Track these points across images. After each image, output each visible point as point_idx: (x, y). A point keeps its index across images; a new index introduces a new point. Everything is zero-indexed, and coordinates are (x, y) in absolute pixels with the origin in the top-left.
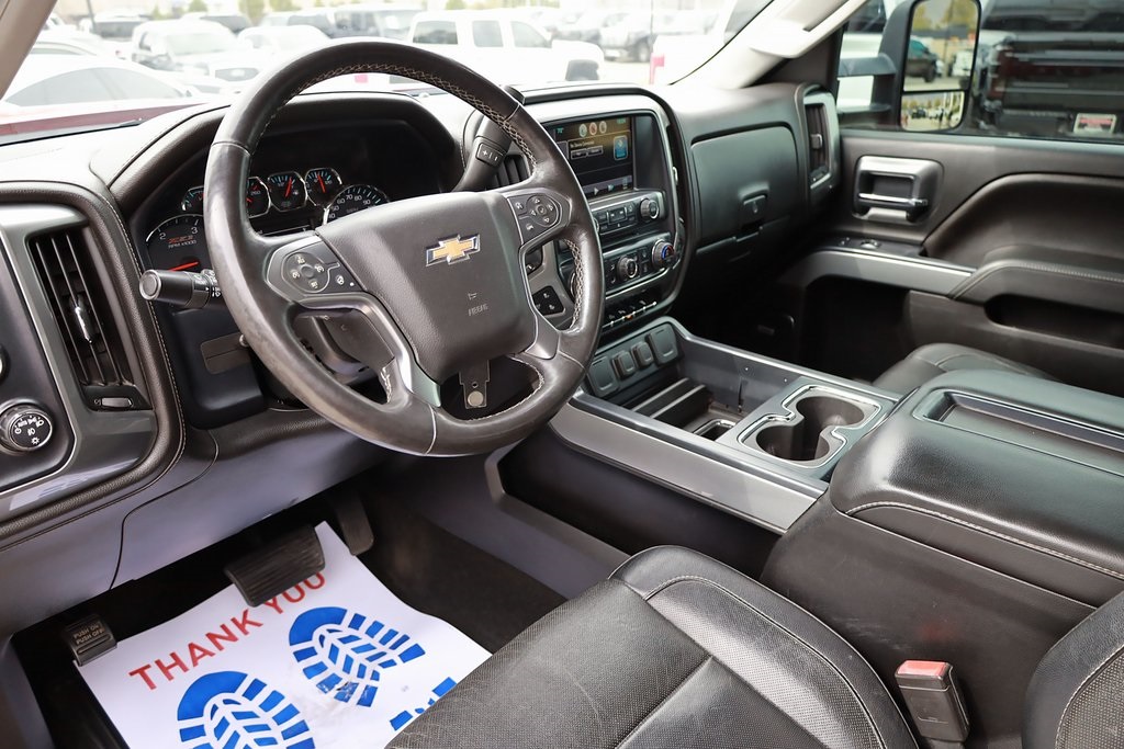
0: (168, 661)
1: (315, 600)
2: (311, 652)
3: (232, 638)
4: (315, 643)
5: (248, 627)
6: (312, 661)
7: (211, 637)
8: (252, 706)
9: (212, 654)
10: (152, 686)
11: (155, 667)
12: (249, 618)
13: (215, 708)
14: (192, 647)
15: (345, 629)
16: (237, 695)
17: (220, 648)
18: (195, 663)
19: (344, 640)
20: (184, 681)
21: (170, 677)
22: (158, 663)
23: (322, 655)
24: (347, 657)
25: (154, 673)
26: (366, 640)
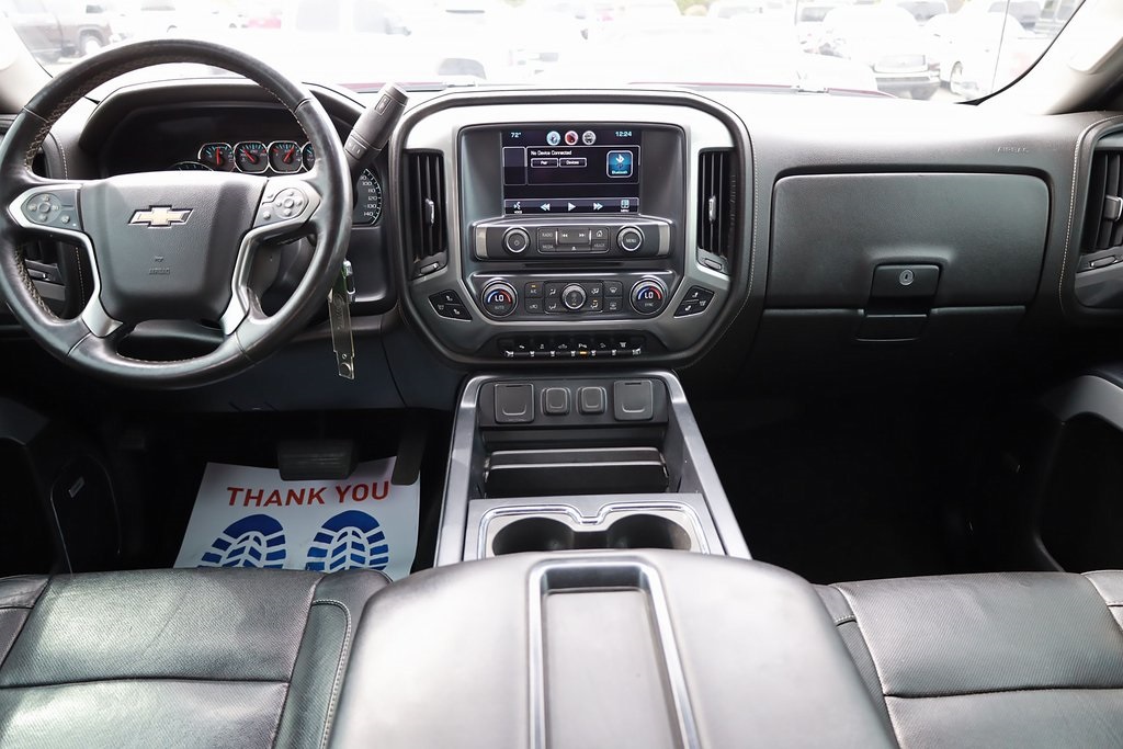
0: (255, 493)
1: (368, 507)
2: (328, 539)
3: (300, 501)
4: (336, 535)
5: (315, 500)
6: (322, 546)
7: (291, 493)
9: (280, 504)
10: (232, 503)
11: (246, 491)
12: (321, 495)
13: (247, 538)
14: (276, 493)
15: (363, 538)
16: (264, 539)
17: (288, 503)
18: (266, 505)
19: (355, 545)
20: (253, 510)
21: (246, 504)
22: (249, 491)
23: (330, 547)
24: (344, 558)
25: (241, 497)
26: (366, 554)
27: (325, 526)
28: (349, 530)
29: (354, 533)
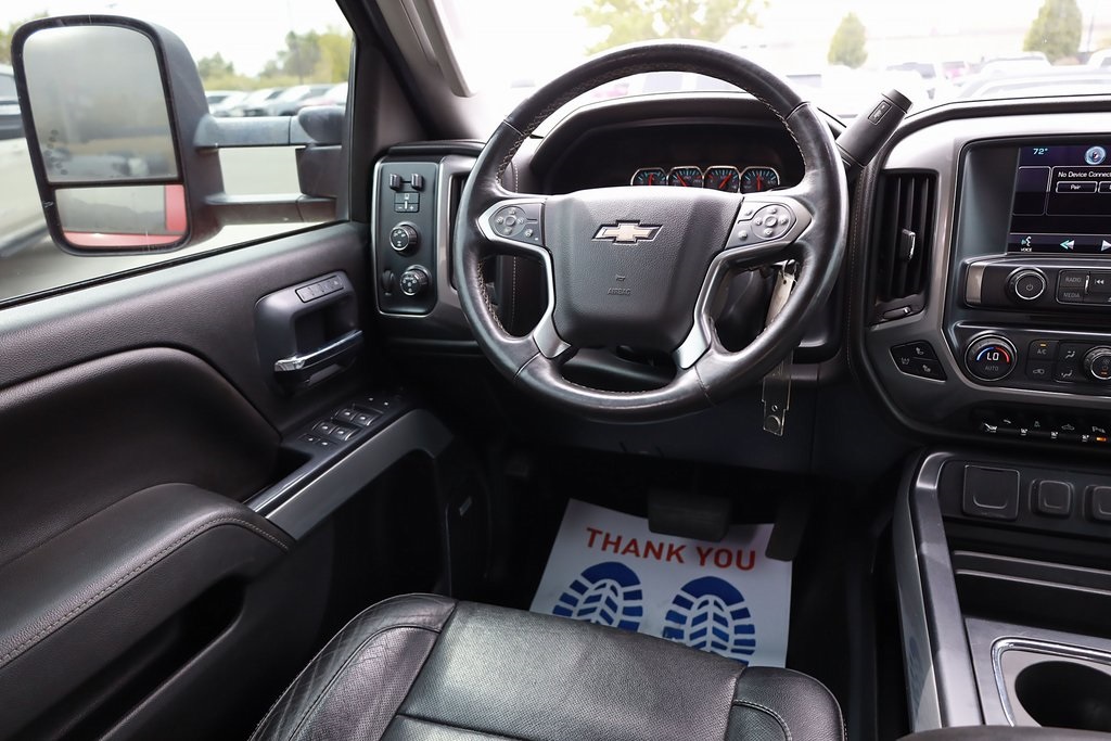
0: (613, 539)
1: (731, 576)
2: (688, 605)
3: (658, 556)
4: (697, 602)
5: (674, 557)
6: (682, 611)
7: (649, 545)
8: (621, 603)
9: (638, 555)
10: (591, 544)
11: (603, 536)
12: (680, 552)
13: (604, 586)
14: (634, 542)
15: (726, 611)
16: (621, 590)
17: (646, 555)
18: (624, 553)
19: (717, 618)
20: (610, 556)
21: (604, 548)
22: (608, 536)
23: (691, 614)
24: (705, 629)
25: (599, 539)
26: (729, 630)
27: (685, 589)
28: (711, 598)
29: (716, 604)
